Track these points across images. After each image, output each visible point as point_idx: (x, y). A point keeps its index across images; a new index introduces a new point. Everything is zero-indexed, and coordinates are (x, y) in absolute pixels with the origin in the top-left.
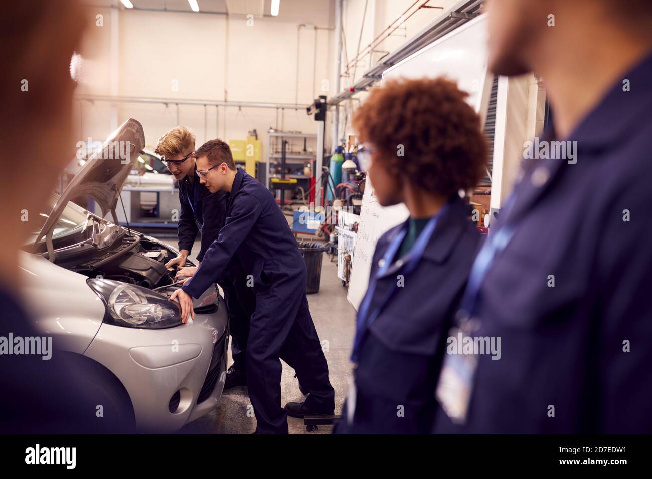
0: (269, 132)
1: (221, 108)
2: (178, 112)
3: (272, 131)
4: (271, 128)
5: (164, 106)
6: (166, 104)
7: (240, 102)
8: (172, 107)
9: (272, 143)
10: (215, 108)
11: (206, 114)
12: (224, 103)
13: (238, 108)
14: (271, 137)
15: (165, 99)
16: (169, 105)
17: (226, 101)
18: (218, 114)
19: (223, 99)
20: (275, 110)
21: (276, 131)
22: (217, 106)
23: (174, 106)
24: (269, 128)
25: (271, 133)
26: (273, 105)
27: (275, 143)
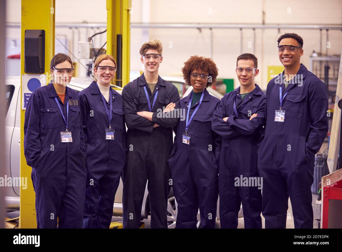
0: (311, 57)
1: (258, 32)
2: (212, 36)
3: (315, 55)
4: (314, 52)
5: (197, 31)
6: (199, 29)
7: (279, 24)
8: (206, 32)
9: (315, 68)
10: (252, 31)
11: (242, 38)
12: (261, 26)
13: (277, 31)
14: (313, 61)
15: (199, 24)
16: (203, 30)
17: (263, 23)
18: (255, 37)
19: (261, 22)
20: (319, 31)
21: (320, 54)
22: (254, 29)
23: (208, 31)
24: (312, 51)
25: (315, 57)
26: (316, 27)
27: (318, 68)
